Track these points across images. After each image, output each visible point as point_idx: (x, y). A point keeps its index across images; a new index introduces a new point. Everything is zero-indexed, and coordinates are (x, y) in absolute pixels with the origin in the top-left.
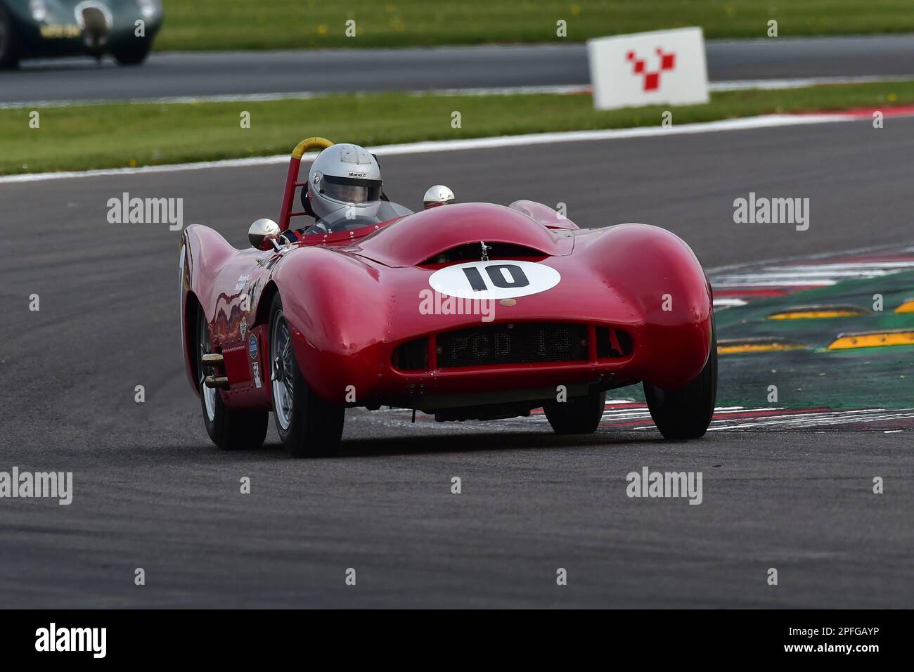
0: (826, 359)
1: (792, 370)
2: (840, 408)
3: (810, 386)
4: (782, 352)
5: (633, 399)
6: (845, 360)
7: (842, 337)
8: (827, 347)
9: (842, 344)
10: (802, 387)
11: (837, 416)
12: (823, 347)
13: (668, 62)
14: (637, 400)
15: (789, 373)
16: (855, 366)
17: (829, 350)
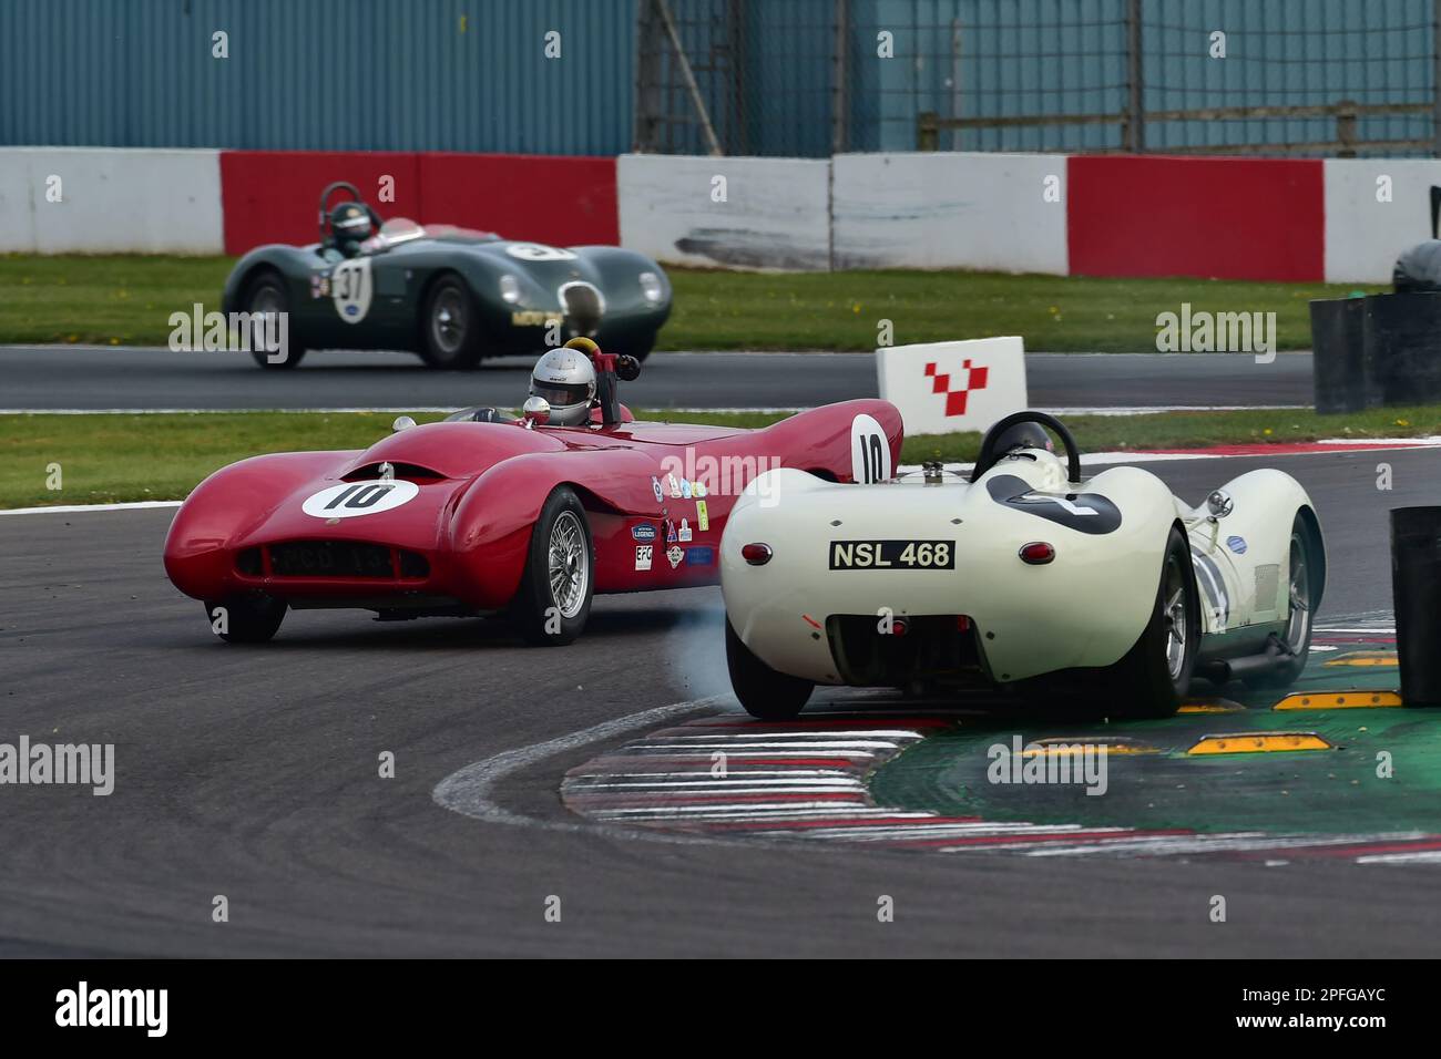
0: (1185, 768)
1: (1141, 780)
2: (1206, 830)
3: (1166, 800)
4: (1128, 758)
5: (937, 812)
6: (1210, 768)
7: (1206, 739)
8: (1186, 752)
9: (1207, 747)
10: (1153, 803)
11: (1202, 840)
12: (1181, 751)
13: (978, 378)
14: (942, 813)
15: (1138, 784)
16: (1223, 777)
17: (1189, 756)
